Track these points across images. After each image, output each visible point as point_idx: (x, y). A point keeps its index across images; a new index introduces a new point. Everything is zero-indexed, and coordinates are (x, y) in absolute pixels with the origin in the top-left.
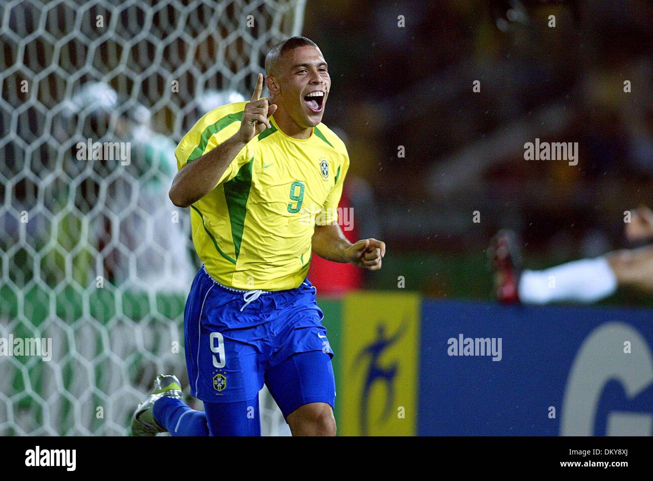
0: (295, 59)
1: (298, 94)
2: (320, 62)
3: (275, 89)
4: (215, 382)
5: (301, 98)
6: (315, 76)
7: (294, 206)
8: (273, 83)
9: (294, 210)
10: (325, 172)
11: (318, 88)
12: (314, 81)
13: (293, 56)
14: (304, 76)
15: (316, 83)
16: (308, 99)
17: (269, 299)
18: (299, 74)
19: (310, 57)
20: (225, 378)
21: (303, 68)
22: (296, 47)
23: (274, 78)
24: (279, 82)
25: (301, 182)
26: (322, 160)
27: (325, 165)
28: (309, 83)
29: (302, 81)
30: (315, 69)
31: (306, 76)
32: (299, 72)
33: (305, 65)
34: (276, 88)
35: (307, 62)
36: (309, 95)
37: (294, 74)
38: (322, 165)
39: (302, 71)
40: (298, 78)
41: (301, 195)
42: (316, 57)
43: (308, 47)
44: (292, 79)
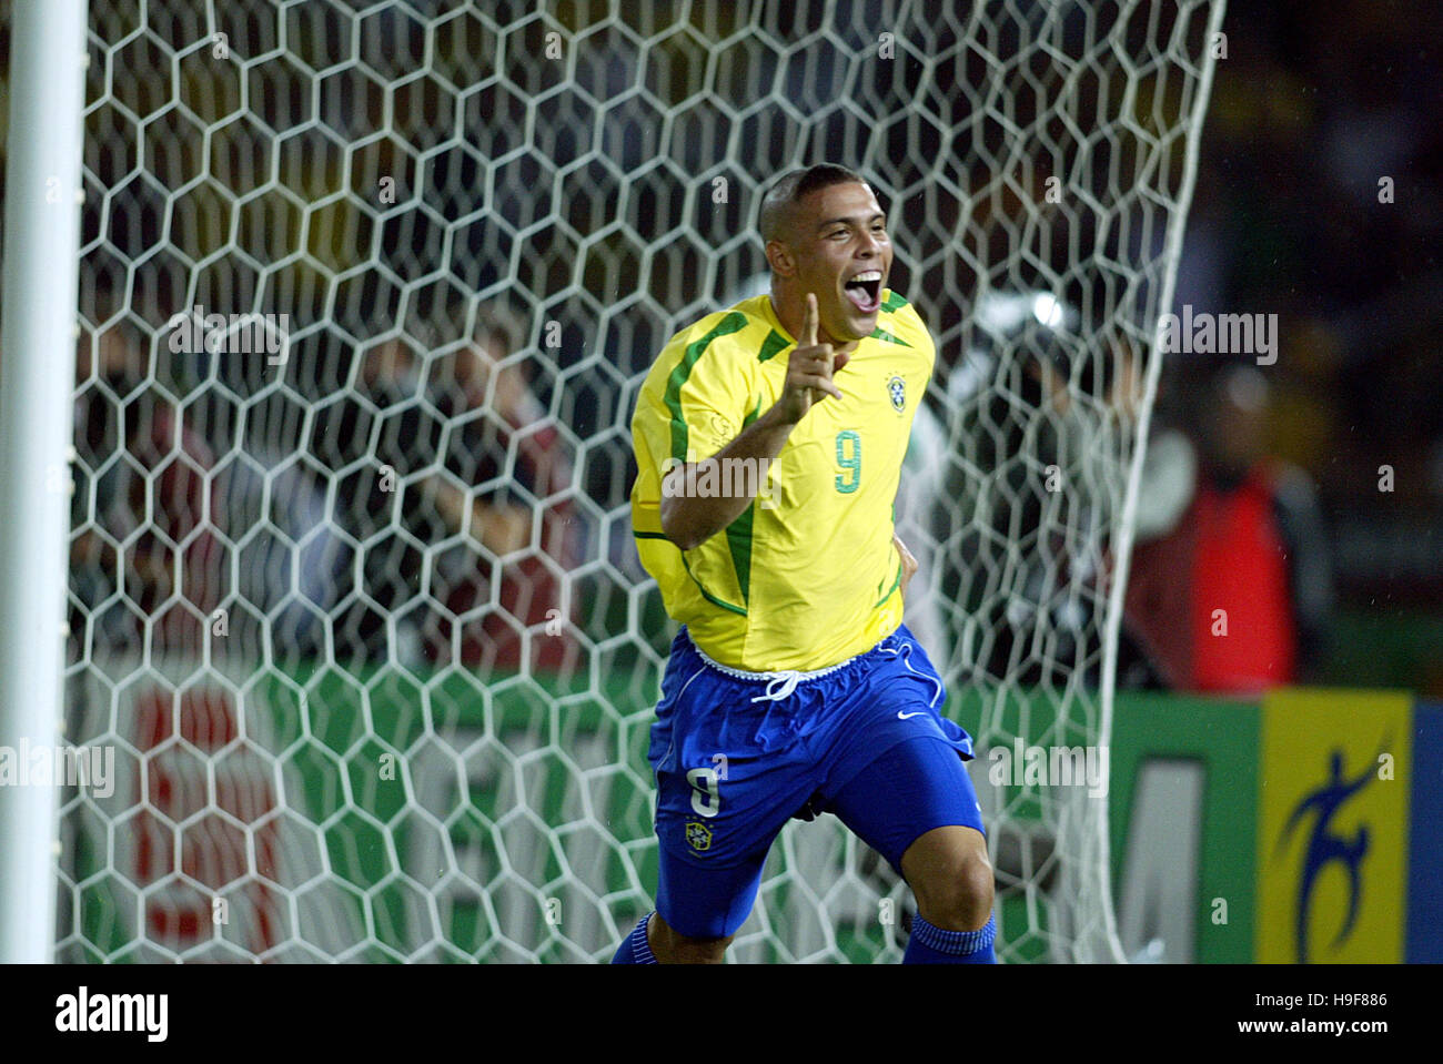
0: (826, 210)
1: (834, 278)
2: (872, 214)
3: (785, 268)
4: (689, 833)
5: (839, 287)
6: (866, 242)
7: (847, 481)
8: (782, 256)
9: (847, 487)
10: (899, 400)
11: (871, 264)
12: (862, 252)
13: (821, 203)
14: (844, 242)
15: (868, 255)
16: (851, 285)
17: (812, 691)
18: (835, 237)
19: (855, 206)
20: (710, 835)
21: (841, 226)
22: (825, 186)
23: (783, 246)
24: (794, 254)
25: (851, 432)
26: (890, 378)
27: (897, 387)
28: (855, 256)
29: (840, 251)
30: (864, 227)
31: (848, 243)
32: (834, 234)
33: (845, 221)
34: (787, 264)
35: (850, 214)
36: (854, 280)
37: (826, 238)
38: (893, 388)
39: (841, 232)
40: (833, 245)
41: (857, 454)
42: (865, 205)
43: (849, 184)
44: (822, 248)
